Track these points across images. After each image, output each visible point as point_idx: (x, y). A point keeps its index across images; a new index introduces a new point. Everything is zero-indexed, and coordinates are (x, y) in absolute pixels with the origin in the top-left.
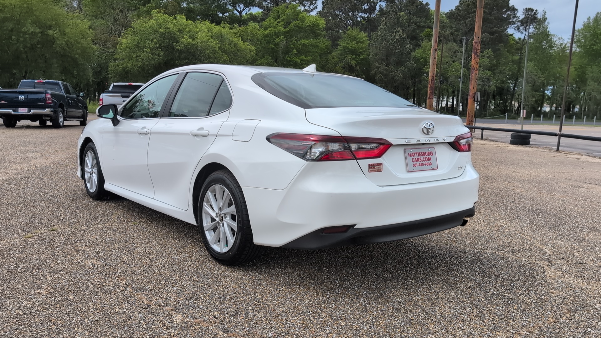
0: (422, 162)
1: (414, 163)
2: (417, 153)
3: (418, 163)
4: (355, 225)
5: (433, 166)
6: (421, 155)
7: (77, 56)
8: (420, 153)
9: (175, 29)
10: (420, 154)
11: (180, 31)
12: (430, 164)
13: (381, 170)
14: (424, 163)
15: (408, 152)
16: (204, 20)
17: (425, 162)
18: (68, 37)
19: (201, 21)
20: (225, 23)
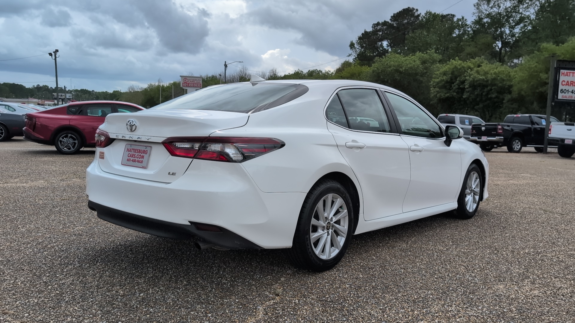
1: (129, 158)
2: (134, 149)
3: (132, 159)
5: (143, 165)
10: (136, 151)
12: (142, 162)
13: (103, 158)
14: (137, 159)
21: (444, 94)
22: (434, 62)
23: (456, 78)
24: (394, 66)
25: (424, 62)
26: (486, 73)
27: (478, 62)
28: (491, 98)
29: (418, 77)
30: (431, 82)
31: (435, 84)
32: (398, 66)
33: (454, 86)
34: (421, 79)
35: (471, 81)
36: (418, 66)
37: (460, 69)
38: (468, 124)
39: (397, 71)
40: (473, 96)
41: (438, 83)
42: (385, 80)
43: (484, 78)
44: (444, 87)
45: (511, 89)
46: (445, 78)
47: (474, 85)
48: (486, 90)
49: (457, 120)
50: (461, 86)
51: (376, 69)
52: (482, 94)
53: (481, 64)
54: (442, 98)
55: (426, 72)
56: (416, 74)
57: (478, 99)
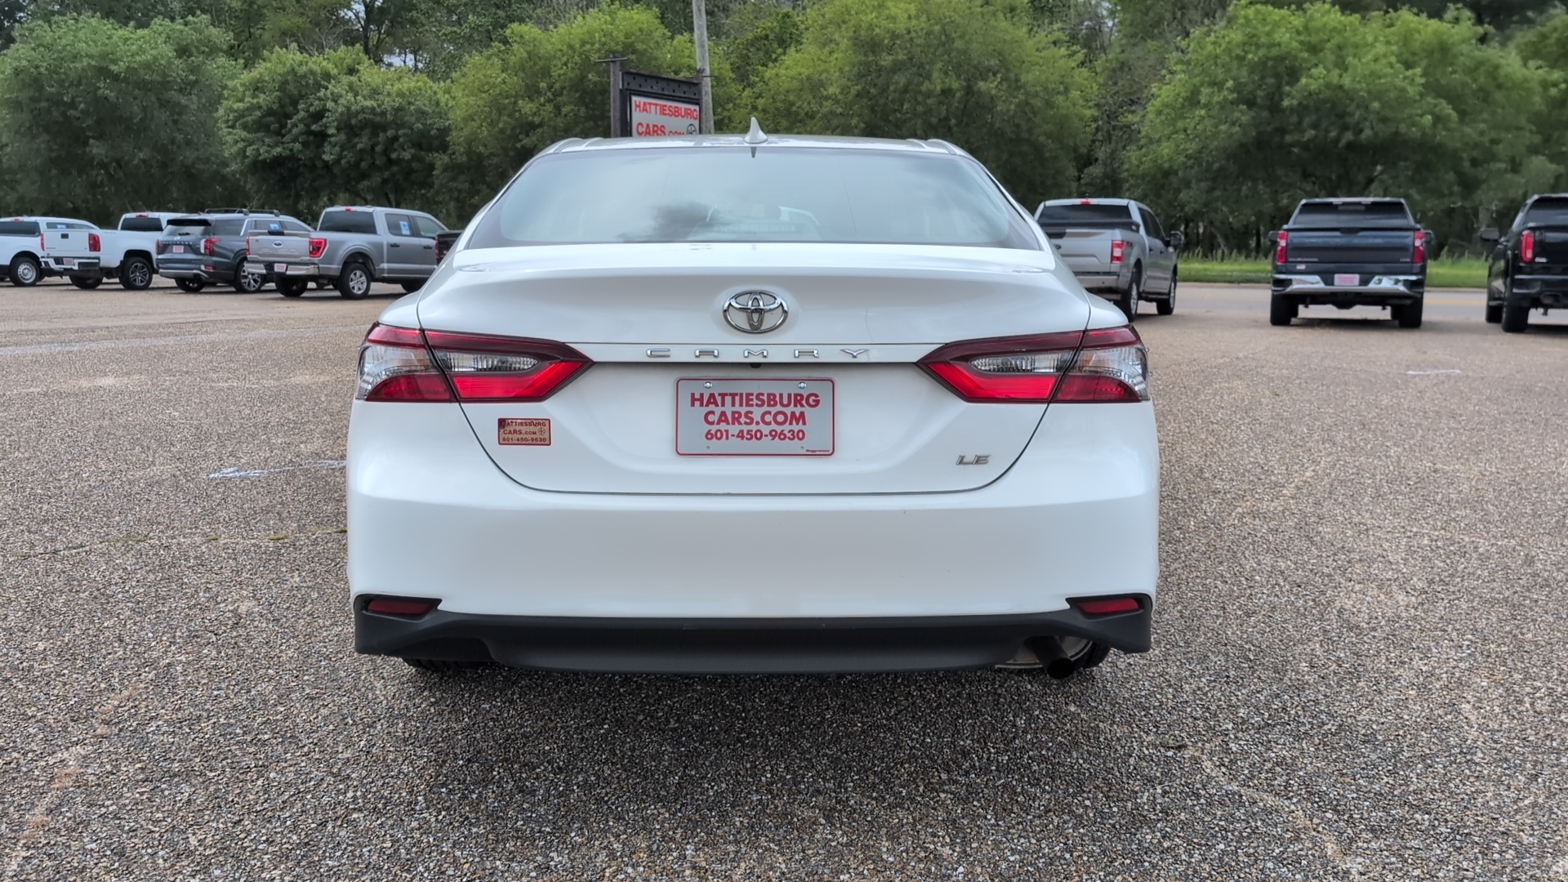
0: (754, 427)
1: (714, 428)
2: (733, 395)
3: (734, 429)
4: (439, 601)
5: (808, 443)
6: (755, 402)
7: (1042, 139)
8: (748, 395)
9: (1295, 44)
10: (748, 400)
11: (1314, 49)
12: (799, 436)
13: (546, 442)
14: (766, 429)
15: (687, 389)
16: (1396, 10)
17: (774, 426)
18: (1027, 94)
19: (1387, 12)
20: (1458, 9)
21: (269, 149)
22: (213, 51)
23: (295, 103)
24: (91, 57)
25: (183, 51)
26: (375, 92)
27: (348, 61)
28: (398, 162)
29: (173, 95)
30: (217, 110)
31: (231, 117)
32: (104, 56)
33: (295, 125)
34: (184, 101)
35: (342, 114)
36: (170, 63)
37: (304, 76)
38: (408, 233)
39: (102, 72)
40: (350, 156)
41: (241, 115)
42: (65, 99)
43: (375, 105)
44: (260, 126)
45: (448, 139)
46: (262, 99)
47: (351, 126)
48: (382, 137)
49: (381, 223)
50: (314, 127)
51: (24, 63)
52: (373, 148)
53: (357, 66)
54: (261, 158)
55: (197, 81)
56: (165, 85)
57: (364, 165)
